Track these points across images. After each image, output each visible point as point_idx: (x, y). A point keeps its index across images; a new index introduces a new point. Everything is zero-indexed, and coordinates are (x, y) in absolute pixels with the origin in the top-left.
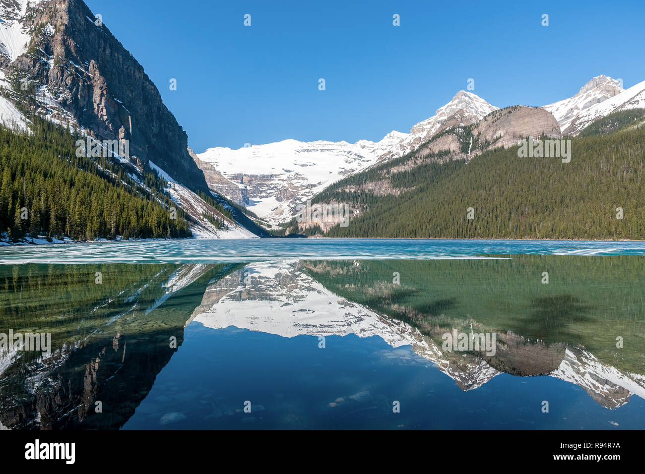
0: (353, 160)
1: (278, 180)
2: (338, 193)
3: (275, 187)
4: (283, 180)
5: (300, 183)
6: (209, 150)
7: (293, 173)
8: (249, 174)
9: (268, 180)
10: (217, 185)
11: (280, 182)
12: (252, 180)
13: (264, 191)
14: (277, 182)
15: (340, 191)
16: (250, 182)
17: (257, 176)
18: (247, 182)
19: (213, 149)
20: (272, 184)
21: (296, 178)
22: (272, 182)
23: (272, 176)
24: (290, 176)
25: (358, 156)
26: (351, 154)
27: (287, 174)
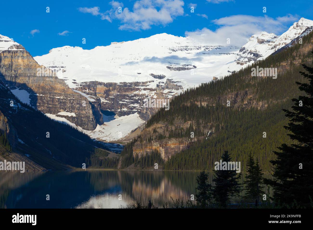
0: (247, 60)
1: (145, 89)
2: (185, 108)
3: (140, 100)
4: (151, 90)
5: (173, 94)
6: (55, 51)
7: (164, 80)
8: (106, 81)
9: (132, 90)
10: (59, 97)
11: (146, 92)
12: (109, 90)
13: (126, 105)
14: (143, 92)
15: (189, 105)
16: (107, 93)
17: (115, 84)
18: (103, 92)
19: (58, 48)
20: (135, 95)
21: (167, 88)
22: (137, 92)
23: (137, 84)
24: (161, 84)
25: (254, 54)
26: (244, 53)
27: (157, 81)
